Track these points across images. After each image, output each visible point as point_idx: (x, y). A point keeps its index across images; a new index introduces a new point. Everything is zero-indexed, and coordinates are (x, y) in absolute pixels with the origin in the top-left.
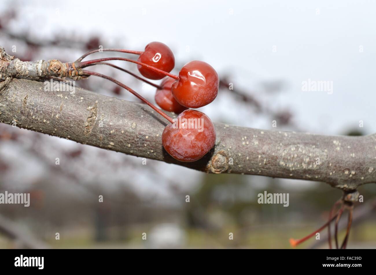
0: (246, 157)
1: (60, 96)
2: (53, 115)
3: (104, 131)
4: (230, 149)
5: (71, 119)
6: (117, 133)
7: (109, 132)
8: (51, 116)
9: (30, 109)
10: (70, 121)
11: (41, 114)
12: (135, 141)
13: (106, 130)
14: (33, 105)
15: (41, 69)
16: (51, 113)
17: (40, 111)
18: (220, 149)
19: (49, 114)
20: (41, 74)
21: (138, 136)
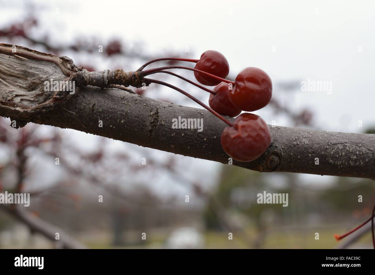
0: (298, 156)
1: (124, 103)
2: (118, 121)
3: (166, 134)
4: (282, 148)
5: (135, 124)
6: (177, 136)
7: (170, 135)
8: (117, 122)
9: (97, 115)
10: (134, 126)
11: (108, 120)
12: (194, 143)
13: (167, 133)
14: (100, 112)
15: (107, 79)
16: (117, 119)
17: (107, 117)
18: (274, 149)
19: (115, 120)
20: (107, 83)
21: (197, 139)
